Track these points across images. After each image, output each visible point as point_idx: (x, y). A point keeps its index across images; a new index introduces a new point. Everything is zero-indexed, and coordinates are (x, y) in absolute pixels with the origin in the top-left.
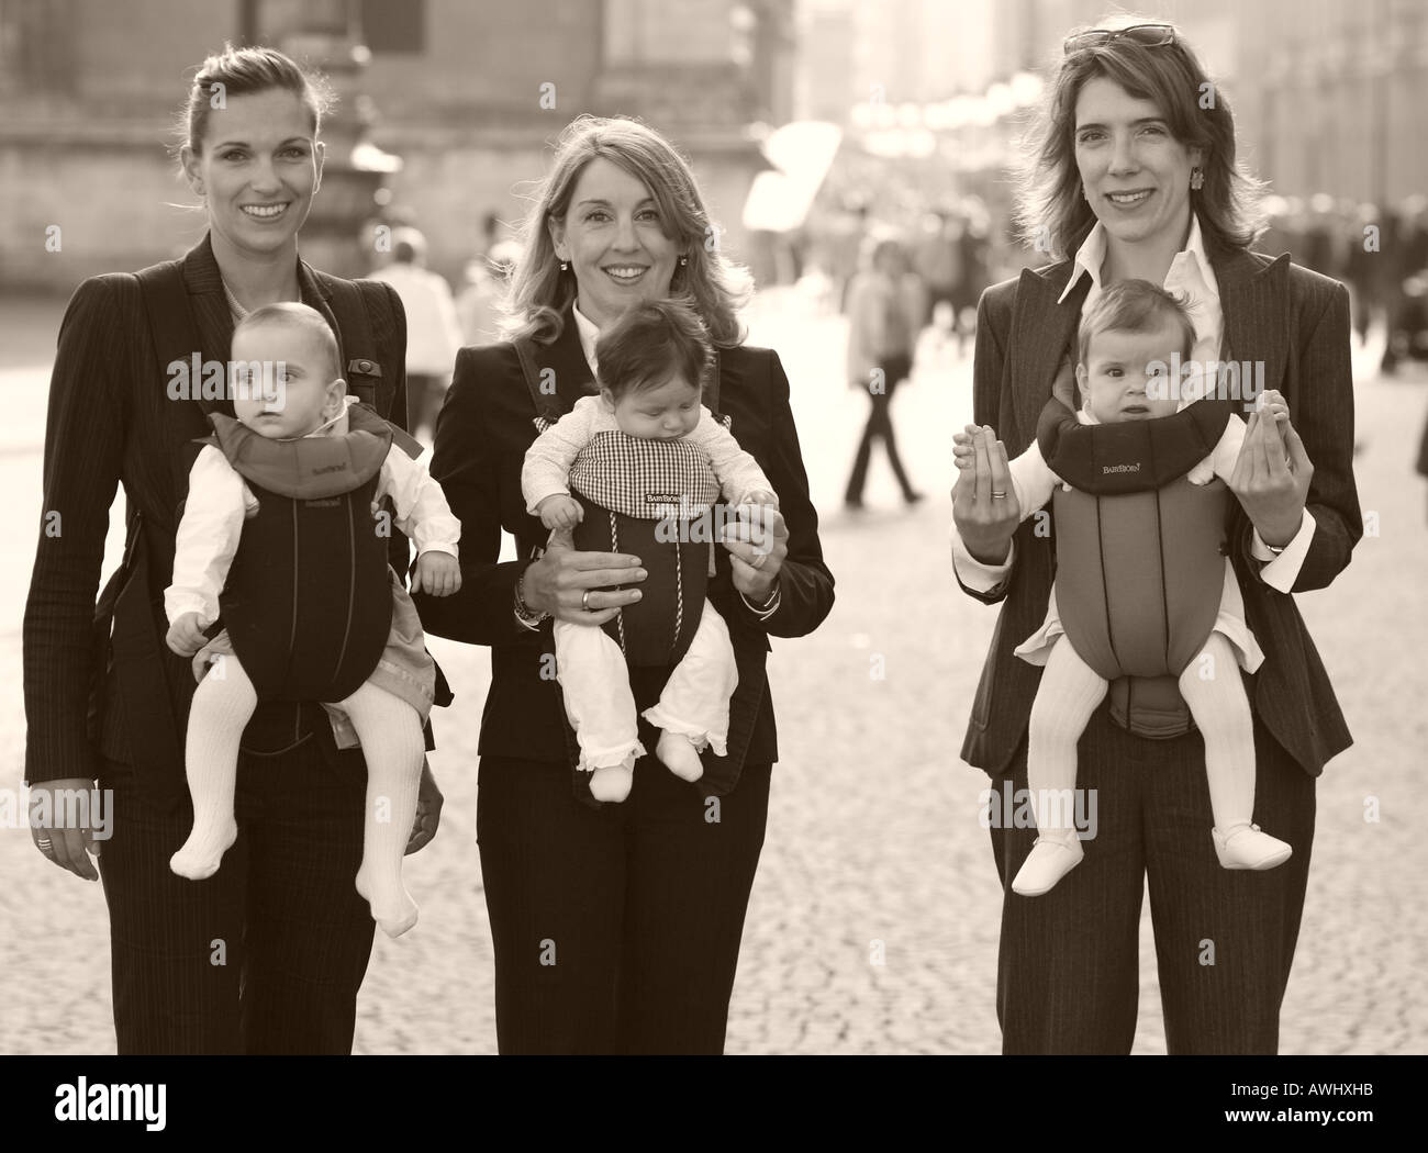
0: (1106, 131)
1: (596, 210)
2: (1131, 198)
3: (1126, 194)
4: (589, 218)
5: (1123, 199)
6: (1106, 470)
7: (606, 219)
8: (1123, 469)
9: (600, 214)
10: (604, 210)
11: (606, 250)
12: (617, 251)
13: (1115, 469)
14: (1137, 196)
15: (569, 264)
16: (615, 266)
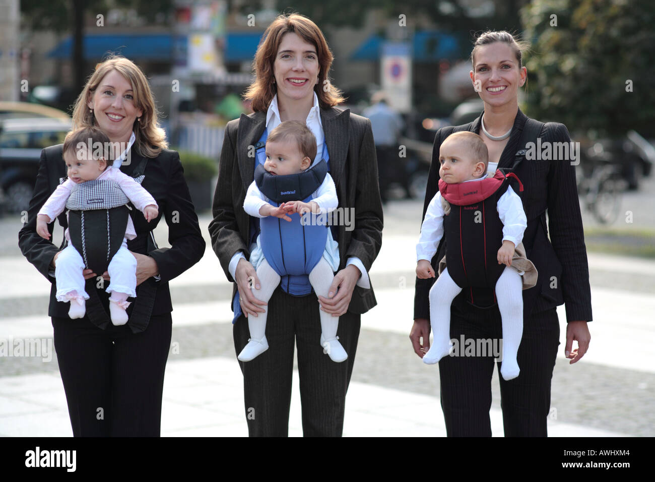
0: (293, 54)
1: (108, 90)
2: (300, 81)
3: (298, 79)
4: (105, 92)
5: (296, 81)
6: (282, 193)
7: (112, 94)
8: (289, 193)
9: (109, 92)
10: (112, 91)
11: (109, 106)
12: (114, 107)
13: (285, 193)
14: (302, 81)
15: (93, 110)
16: (111, 113)
